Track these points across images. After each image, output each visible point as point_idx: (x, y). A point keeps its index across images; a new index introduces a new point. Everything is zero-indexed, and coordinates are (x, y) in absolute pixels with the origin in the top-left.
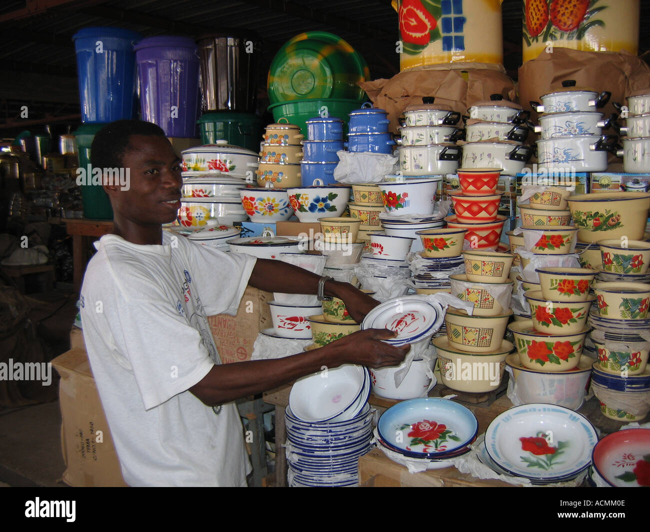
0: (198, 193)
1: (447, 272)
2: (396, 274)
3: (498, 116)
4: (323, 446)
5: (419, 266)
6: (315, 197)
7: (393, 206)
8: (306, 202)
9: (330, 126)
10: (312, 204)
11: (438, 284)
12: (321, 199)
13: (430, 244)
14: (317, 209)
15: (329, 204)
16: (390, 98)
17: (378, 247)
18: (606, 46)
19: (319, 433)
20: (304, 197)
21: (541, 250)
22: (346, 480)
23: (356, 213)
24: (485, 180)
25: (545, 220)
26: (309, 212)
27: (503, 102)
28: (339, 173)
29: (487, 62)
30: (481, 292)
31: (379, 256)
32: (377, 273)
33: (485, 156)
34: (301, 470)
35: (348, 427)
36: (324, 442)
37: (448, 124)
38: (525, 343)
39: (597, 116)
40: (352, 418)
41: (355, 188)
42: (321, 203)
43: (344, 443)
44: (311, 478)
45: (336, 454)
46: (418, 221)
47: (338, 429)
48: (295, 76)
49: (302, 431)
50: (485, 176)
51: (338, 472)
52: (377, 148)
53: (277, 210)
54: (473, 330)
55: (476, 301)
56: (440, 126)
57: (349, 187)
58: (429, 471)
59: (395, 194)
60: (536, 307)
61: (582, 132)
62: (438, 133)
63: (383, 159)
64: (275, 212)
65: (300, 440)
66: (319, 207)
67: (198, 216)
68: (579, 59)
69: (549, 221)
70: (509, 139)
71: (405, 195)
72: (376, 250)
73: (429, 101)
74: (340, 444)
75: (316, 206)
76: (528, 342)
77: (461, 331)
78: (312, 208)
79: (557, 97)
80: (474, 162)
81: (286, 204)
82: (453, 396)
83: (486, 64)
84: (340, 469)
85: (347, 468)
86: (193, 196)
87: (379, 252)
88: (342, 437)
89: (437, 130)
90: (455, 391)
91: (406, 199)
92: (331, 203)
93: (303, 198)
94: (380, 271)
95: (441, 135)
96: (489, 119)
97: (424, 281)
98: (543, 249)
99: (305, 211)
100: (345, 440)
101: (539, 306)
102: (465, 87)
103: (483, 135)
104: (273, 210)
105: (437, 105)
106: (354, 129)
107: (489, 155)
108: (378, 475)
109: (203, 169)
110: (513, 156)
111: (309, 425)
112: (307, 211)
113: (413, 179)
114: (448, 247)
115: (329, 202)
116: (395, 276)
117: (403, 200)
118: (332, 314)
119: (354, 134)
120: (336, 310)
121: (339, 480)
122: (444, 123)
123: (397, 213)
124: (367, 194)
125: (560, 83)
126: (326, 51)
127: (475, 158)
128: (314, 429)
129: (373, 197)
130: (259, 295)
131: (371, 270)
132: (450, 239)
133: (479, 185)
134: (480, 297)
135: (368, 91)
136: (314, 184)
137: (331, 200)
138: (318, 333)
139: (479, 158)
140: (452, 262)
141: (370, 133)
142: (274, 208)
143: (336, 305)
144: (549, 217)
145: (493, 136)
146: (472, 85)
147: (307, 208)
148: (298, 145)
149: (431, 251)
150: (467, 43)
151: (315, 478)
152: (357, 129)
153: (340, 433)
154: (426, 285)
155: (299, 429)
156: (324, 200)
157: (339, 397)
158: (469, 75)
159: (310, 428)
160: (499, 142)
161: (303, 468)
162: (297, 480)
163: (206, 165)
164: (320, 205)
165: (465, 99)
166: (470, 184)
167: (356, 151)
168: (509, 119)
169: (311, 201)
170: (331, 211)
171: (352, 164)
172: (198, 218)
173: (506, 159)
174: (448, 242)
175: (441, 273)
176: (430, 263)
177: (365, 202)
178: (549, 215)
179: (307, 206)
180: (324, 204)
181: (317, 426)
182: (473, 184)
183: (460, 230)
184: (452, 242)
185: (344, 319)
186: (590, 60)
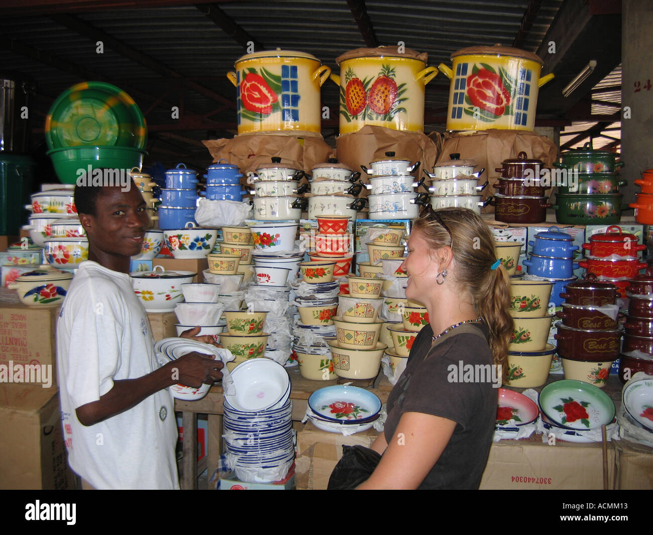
0: (73, 233)
1: (328, 294)
2: (282, 297)
3: (339, 175)
4: (266, 429)
5: (307, 290)
6: (195, 237)
7: (266, 245)
8: (187, 241)
9: (187, 177)
10: (192, 243)
11: (321, 303)
12: (200, 239)
13: (312, 273)
14: (196, 248)
15: (205, 243)
16: (234, 155)
17: (265, 276)
18: (407, 128)
19: (263, 419)
20: (186, 237)
21: (399, 275)
22: (281, 454)
23: (230, 250)
24: (341, 224)
25: (389, 253)
26: (189, 250)
27: (341, 165)
28: (200, 217)
29: (314, 131)
30: (367, 306)
31: (266, 284)
32: (267, 297)
33: (332, 206)
34: (246, 452)
35: (282, 413)
36: (267, 426)
37: (295, 180)
38: (405, 339)
39: (411, 178)
40: (280, 407)
41: (225, 230)
42: (200, 242)
43: (280, 426)
44: (255, 457)
45: (275, 434)
46: (289, 256)
47: (276, 415)
48: (80, 124)
49: (248, 420)
50: (330, 222)
51: (276, 449)
52: (232, 197)
53: (151, 249)
54: (363, 333)
55: (363, 313)
56: (289, 181)
57: (219, 229)
58: (357, 433)
59: (269, 235)
60: (410, 313)
61: (405, 191)
62: (288, 187)
63: (241, 206)
64: (150, 251)
65: (245, 427)
66: (198, 245)
67: (75, 254)
68: (393, 136)
69: (393, 255)
70: (348, 193)
71: (278, 236)
72: (264, 279)
73: (276, 160)
74: (277, 427)
75: (196, 244)
76: (407, 338)
77: (353, 335)
78: (192, 246)
79: (384, 164)
80: (322, 210)
81: (159, 244)
82: (350, 383)
83: (314, 133)
84: (278, 446)
85: (282, 445)
86: (69, 236)
87: (267, 281)
88: (279, 421)
89: (286, 184)
90: (350, 380)
91: (278, 239)
92: (207, 242)
93: (184, 238)
94: (270, 295)
95: (290, 189)
96: (332, 178)
97: (310, 301)
98: (400, 274)
99: (185, 248)
100: (281, 423)
101: (412, 312)
102: (301, 151)
103: (329, 190)
104: (148, 248)
105: (283, 164)
106: (213, 181)
107: (335, 206)
108: (317, 443)
109: (61, 212)
110: (352, 206)
111: (254, 414)
112: (187, 249)
113: (270, 223)
114: (326, 275)
115: (206, 241)
116: (281, 299)
117: (276, 240)
118: (240, 329)
119: (213, 185)
120: (243, 326)
121: (277, 455)
122: (293, 179)
123: (268, 250)
124: (238, 235)
125: (383, 153)
126: (112, 102)
127: (323, 208)
128: (260, 416)
129: (243, 237)
130: (163, 320)
131: (262, 295)
132: (327, 268)
133: (337, 228)
134: (366, 309)
135: (210, 148)
136: (186, 226)
137: (207, 240)
138: (233, 345)
139: (327, 207)
140: (331, 286)
141: (224, 185)
142: (150, 247)
143: (243, 322)
144: (393, 251)
145: (337, 191)
146: (307, 149)
147: (187, 247)
148: (148, 192)
149: (312, 278)
150: (300, 115)
151: (258, 456)
152: (215, 181)
153: (277, 418)
154: (311, 304)
155: (244, 419)
156: (202, 240)
157: (262, 393)
158: (305, 141)
159: (255, 417)
160: (342, 196)
161: (248, 450)
162: (241, 461)
163: (64, 208)
164: (198, 244)
165: (302, 160)
166: (330, 227)
167: (215, 199)
168: (346, 177)
169: (191, 240)
170: (206, 249)
171: (214, 210)
172: (76, 256)
173: (347, 208)
174: (326, 271)
175: (323, 294)
176: (315, 287)
177: (236, 241)
178: (392, 250)
179: (187, 244)
180: (202, 243)
181: (261, 414)
182: (333, 227)
183: (330, 262)
184: (329, 271)
185: (250, 333)
186: (401, 137)
